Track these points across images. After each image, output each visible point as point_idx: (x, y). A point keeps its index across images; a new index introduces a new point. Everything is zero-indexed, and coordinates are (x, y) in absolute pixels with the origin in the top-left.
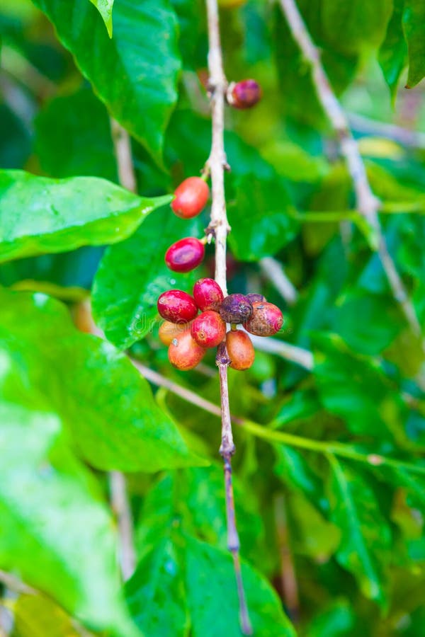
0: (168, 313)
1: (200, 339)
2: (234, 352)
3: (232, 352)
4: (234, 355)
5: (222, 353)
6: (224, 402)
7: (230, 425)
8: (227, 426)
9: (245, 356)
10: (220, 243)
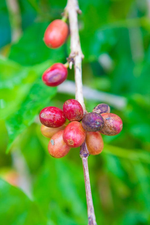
0: (47, 123)
1: (69, 144)
2: (91, 145)
3: (90, 145)
4: (91, 147)
5: (84, 149)
6: (87, 188)
7: (93, 208)
8: (91, 209)
9: (98, 147)
10: (77, 68)
